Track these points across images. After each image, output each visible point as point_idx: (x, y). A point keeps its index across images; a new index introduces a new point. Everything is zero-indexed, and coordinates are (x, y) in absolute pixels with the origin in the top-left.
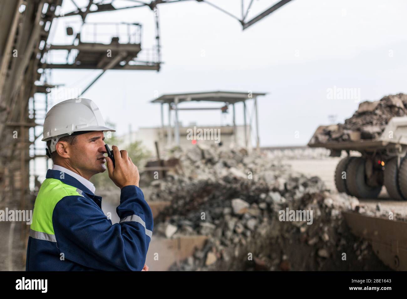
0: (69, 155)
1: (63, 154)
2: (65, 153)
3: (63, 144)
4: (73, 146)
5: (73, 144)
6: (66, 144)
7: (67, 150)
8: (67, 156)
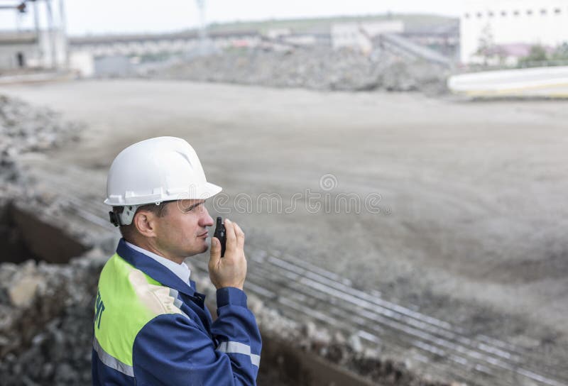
0: (155, 232)
1: (146, 231)
2: (150, 230)
3: (145, 216)
4: (162, 218)
5: (163, 216)
6: (150, 215)
7: (152, 225)
8: (151, 234)
